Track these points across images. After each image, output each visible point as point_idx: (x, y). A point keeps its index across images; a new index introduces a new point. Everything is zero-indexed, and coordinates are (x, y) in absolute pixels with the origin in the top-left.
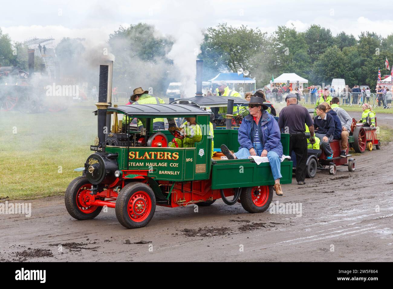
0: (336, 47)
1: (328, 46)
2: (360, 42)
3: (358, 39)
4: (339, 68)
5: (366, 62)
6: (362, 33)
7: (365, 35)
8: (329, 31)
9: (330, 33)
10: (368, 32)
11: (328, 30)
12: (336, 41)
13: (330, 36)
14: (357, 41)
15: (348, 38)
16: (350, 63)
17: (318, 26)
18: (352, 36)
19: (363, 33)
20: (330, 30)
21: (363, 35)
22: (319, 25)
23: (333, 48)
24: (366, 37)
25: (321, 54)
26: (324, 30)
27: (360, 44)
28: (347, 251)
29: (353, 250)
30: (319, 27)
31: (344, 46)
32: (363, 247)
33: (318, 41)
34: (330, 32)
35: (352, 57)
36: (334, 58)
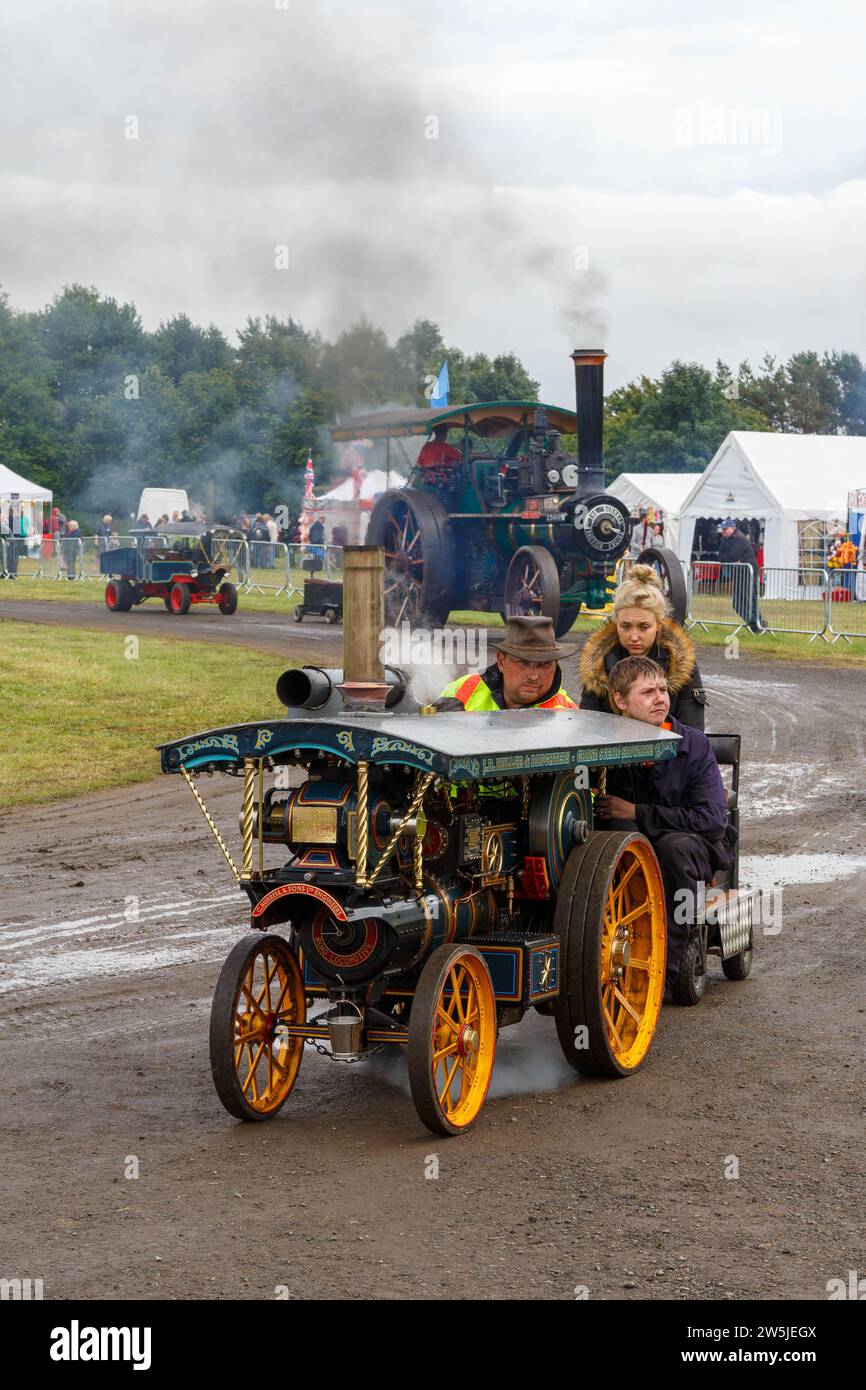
0: (158, 371)
1: (128, 368)
2: (243, 354)
3: (236, 344)
4: (168, 448)
5: (263, 430)
6: (250, 322)
7: (263, 329)
8: (129, 312)
9: (136, 319)
10: (274, 320)
11: (126, 307)
12: (154, 350)
13: (137, 331)
14: (235, 351)
15: (200, 339)
16: (207, 433)
17: (90, 290)
18: (215, 333)
19: (253, 320)
20: (133, 309)
21: (254, 329)
22: (92, 287)
23: (147, 373)
24: (264, 336)
25: (102, 396)
26: (110, 307)
27: (244, 363)
28: (136, 1089)
29: (159, 1086)
30: (93, 296)
31: (185, 370)
32: (191, 1076)
33: (90, 348)
34: (134, 315)
35: (215, 410)
36: (148, 412)
